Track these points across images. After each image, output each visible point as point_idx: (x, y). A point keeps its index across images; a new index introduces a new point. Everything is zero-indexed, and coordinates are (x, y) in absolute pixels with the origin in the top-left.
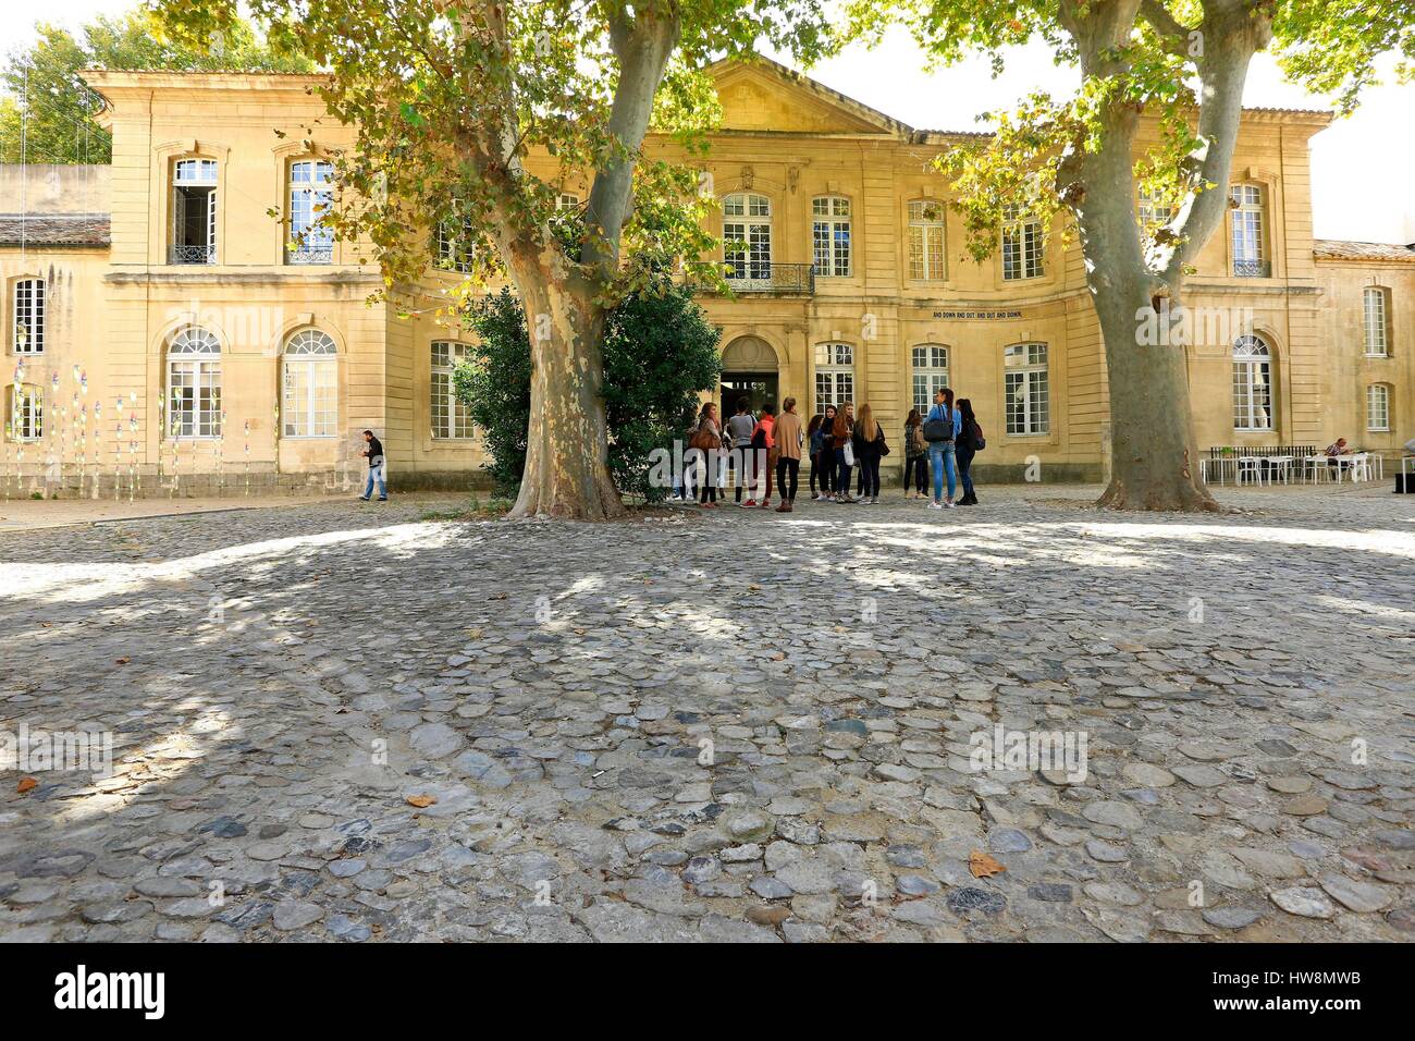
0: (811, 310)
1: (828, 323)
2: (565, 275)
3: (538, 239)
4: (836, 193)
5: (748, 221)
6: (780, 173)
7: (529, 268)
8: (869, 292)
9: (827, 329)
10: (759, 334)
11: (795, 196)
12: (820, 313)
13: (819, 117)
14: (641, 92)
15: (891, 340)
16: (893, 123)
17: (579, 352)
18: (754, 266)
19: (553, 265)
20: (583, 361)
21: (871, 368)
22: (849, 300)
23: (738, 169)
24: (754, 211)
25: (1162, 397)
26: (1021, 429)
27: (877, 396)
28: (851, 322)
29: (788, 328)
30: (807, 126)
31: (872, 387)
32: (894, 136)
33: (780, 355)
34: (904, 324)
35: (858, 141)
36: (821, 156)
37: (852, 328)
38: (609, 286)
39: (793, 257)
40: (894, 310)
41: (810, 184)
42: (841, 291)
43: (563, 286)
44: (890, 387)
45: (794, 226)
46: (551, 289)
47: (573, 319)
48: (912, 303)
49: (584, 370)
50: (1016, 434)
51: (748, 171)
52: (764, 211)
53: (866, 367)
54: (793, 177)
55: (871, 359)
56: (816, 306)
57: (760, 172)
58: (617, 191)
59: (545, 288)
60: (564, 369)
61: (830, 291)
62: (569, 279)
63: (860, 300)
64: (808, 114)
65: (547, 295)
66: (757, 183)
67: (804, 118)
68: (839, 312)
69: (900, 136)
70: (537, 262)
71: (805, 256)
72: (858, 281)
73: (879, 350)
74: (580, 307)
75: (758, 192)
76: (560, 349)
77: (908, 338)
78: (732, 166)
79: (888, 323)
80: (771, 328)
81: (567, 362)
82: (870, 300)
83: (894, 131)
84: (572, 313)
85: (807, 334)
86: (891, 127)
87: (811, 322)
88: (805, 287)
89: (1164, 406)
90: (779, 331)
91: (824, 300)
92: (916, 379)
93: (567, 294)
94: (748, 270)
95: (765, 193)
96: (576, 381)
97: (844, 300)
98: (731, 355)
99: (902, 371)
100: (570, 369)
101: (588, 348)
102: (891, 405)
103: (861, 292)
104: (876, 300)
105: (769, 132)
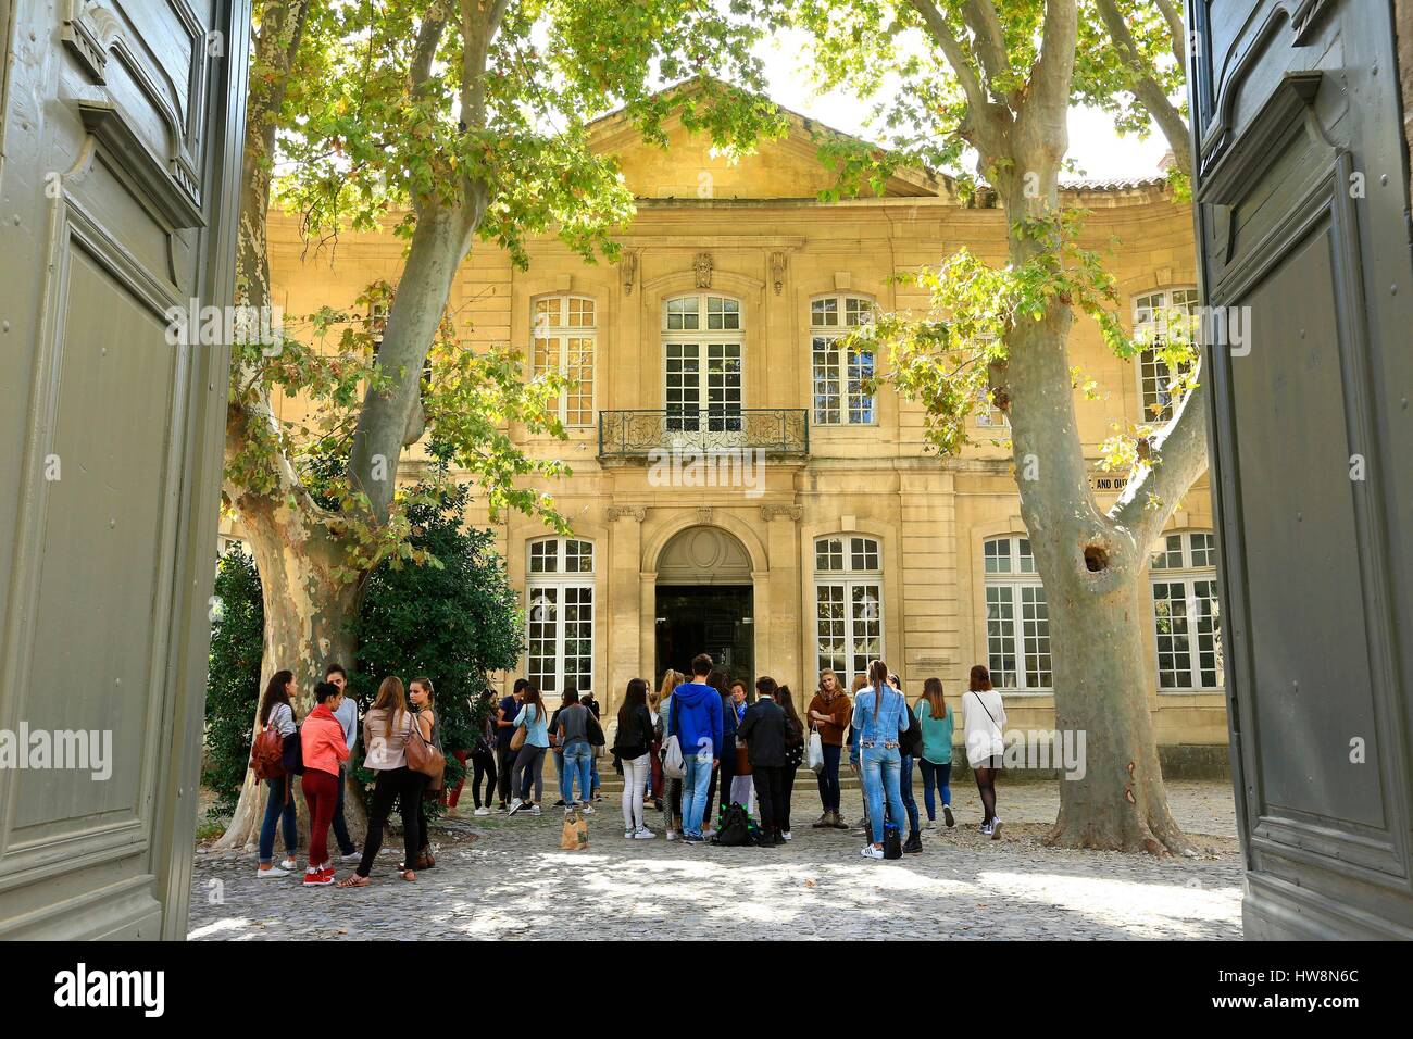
0: (806, 482)
1: (835, 502)
2: (305, 535)
3: (274, 492)
4: (849, 291)
5: (704, 338)
6: (757, 263)
7: (262, 527)
8: (905, 451)
9: (833, 513)
10: (719, 522)
11: (781, 299)
12: (822, 486)
13: (822, 171)
14: (431, 280)
15: (942, 529)
16: (939, 179)
17: (318, 631)
18: (714, 410)
19: (292, 523)
20: (323, 642)
21: (910, 576)
22: (868, 465)
23: (688, 258)
24: (715, 323)
25: (1101, 687)
26: (1185, 681)
27: (920, 624)
28: (873, 499)
29: (766, 512)
30: (800, 188)
31: (911, 608)
32: (942, 198)
33: (756, 556)
34: (967, 503)
35: (884, 208)
36: (822, 232)
37: (876, 511)
38: (356, 552)
39: (778, 398)
40: (948, 480)
41: (806, 277)
42: (858, 450)
43: (302, 550)
44: (944, 608)
45: (778, 347)
46: (287, 553)
47: (313, 590)
48: (979, 466)
49: (324, 653)
50: (1177, 690)
51: (705, 262)
52: (732, 322)
53: (900, 576)
54: (778, 268)
55: (909, 561)
56: (814, 475)
57: (721, 262)
58: (391, 411)
59: (280, 552)
60: (297, 653)
61: (839, 450)
62: (311, 540)
63: (889, 465)
64: (802, 166)
65: (282, 561)
66: (718, 279)
67: (796, 173)
68: (854, 484)
69: (953, 199)
70: (270, 519)
71: (797, 393)
72: (886, 432)
73: (924, 545)
74: (322, 576)
75: (723, 291)
76: (295, 628)
77: (974, 525)
78: (681, 252)
79: (938, 501)
80: (739, 513)
81: (302, 645)
82: (905, 464)
83: (942, 191)
84: (312, 582)
85: (798, 522)
86: (935, 185)
87: (807, 502)
88: (794, 446)
89: (1102, 700)
90: (752, 518)
91: (828, 465)
92: (991, 594)
93: (306, 559)
94: (704, 419)
95: (733, 293)
96: (312, 669)
97: (859, 465)
98: (675, 555)
99: (965, 582)
100: (305, 654)
101: (332, 623)
102: (945, 640)
103: (892, 451)
104: (915, 464)
105: (737, 201)
